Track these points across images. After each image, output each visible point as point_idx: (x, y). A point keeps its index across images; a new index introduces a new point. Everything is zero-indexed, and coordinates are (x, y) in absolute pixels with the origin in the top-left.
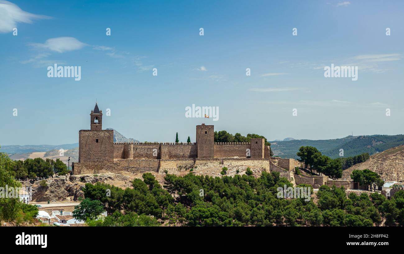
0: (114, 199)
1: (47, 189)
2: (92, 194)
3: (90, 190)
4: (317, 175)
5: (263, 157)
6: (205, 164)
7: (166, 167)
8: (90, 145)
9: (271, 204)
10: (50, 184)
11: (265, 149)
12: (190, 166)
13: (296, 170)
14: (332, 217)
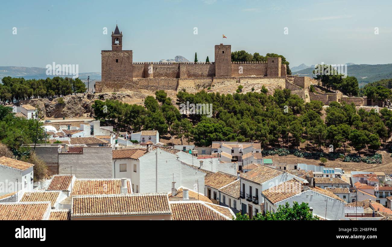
0: (121, 115)
1: (64, 106)
2: (100, 110)
3: (99, 107)
4: (333, 92)
5: (280, 75)
6: (223, 82)
7: (184, 86)
8: (111, 65)
9: (277, 120)
10: (67, 101)
11: (282, 67)
12: (208, 84)
13: (311, 88)
14: (336, 133)
